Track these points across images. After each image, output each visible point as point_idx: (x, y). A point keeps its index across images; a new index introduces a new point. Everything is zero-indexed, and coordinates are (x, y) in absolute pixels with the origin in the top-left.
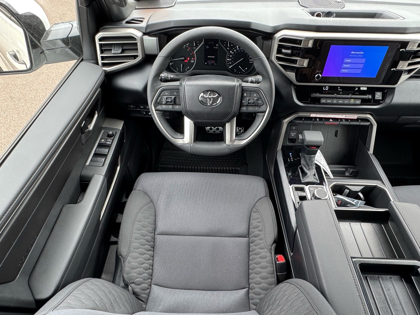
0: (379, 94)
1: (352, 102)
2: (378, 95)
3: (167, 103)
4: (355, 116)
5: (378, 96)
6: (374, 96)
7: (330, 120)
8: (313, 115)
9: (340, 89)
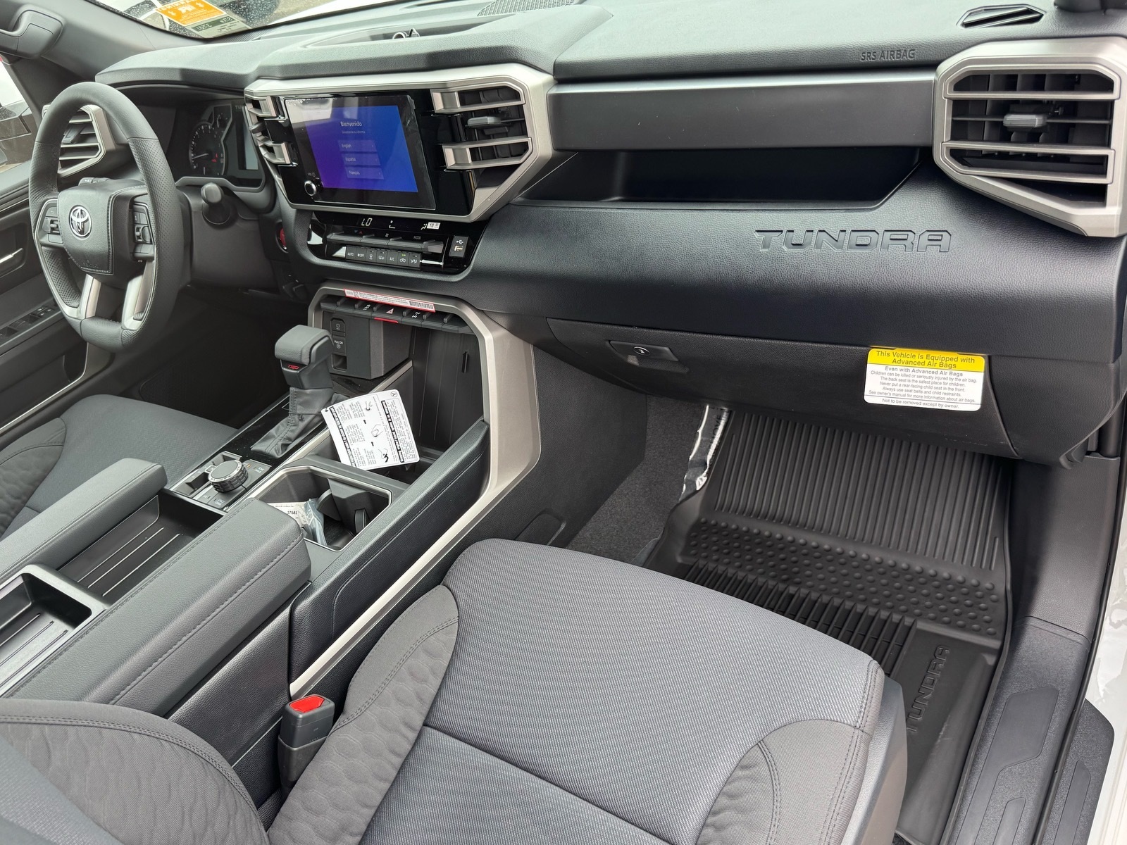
0: (460, 242)
1: (403, 259)
2: (458, 244)
3: (54, 232)
4: (429, 305)
5: (458, 248)
6: (448, 248)
7: (389, 312)
8: (350, 293)
9: (392, 225)
